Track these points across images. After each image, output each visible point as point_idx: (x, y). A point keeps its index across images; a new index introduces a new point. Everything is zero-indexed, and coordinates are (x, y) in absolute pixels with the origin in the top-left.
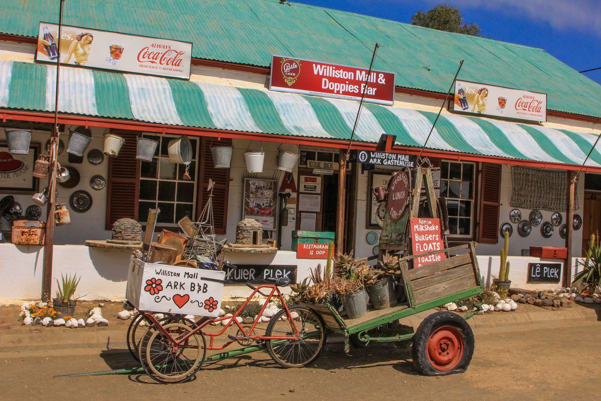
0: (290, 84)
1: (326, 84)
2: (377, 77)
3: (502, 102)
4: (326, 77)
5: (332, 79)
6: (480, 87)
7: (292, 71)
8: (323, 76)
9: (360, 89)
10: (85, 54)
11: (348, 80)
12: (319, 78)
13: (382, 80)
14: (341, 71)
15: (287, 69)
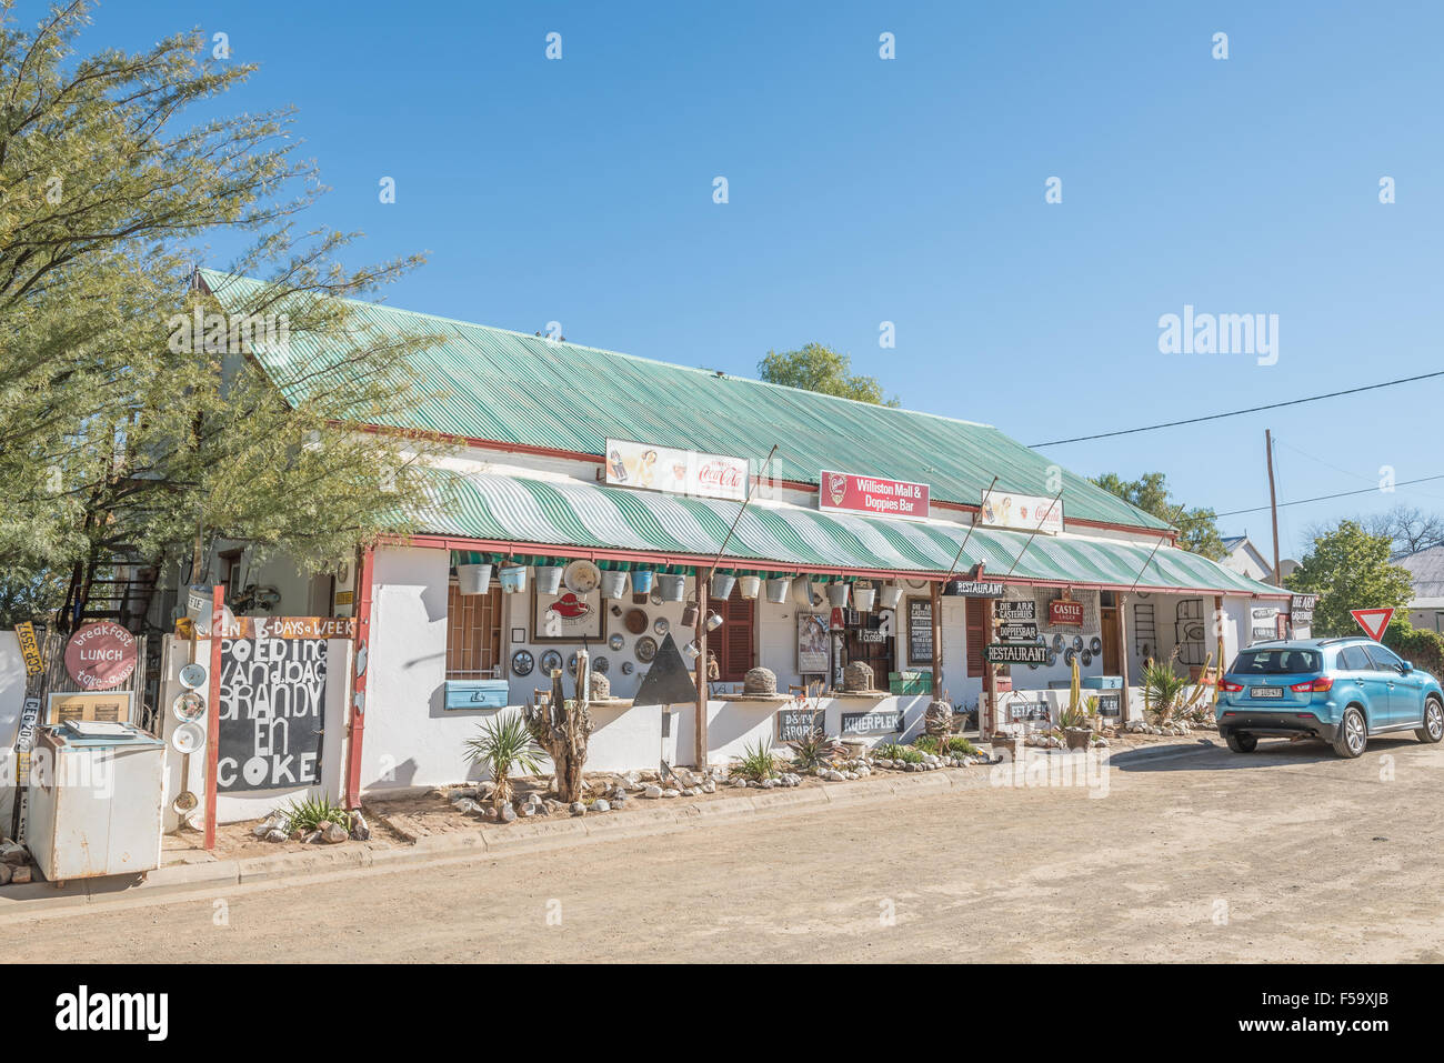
0: (837, 503)
1: (868, 499)
2: (914, 491)
3: (1024, 512)
4: (869, 493)
5: (875, 496)
6: (1005, 495)
7: (839, 488)
8: (867, 493)
9: (899, 505)
10: (650, 475)
11: (887, 495)
12: (863, 494)
13: (918, 495)
14: (882, 486)
15: (835, 485)
